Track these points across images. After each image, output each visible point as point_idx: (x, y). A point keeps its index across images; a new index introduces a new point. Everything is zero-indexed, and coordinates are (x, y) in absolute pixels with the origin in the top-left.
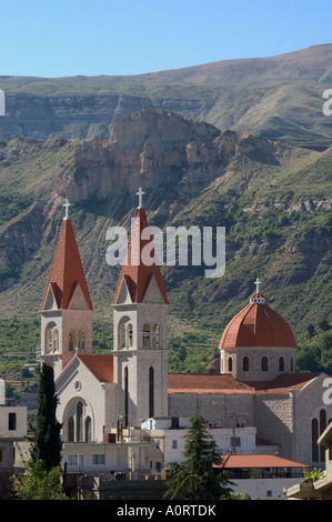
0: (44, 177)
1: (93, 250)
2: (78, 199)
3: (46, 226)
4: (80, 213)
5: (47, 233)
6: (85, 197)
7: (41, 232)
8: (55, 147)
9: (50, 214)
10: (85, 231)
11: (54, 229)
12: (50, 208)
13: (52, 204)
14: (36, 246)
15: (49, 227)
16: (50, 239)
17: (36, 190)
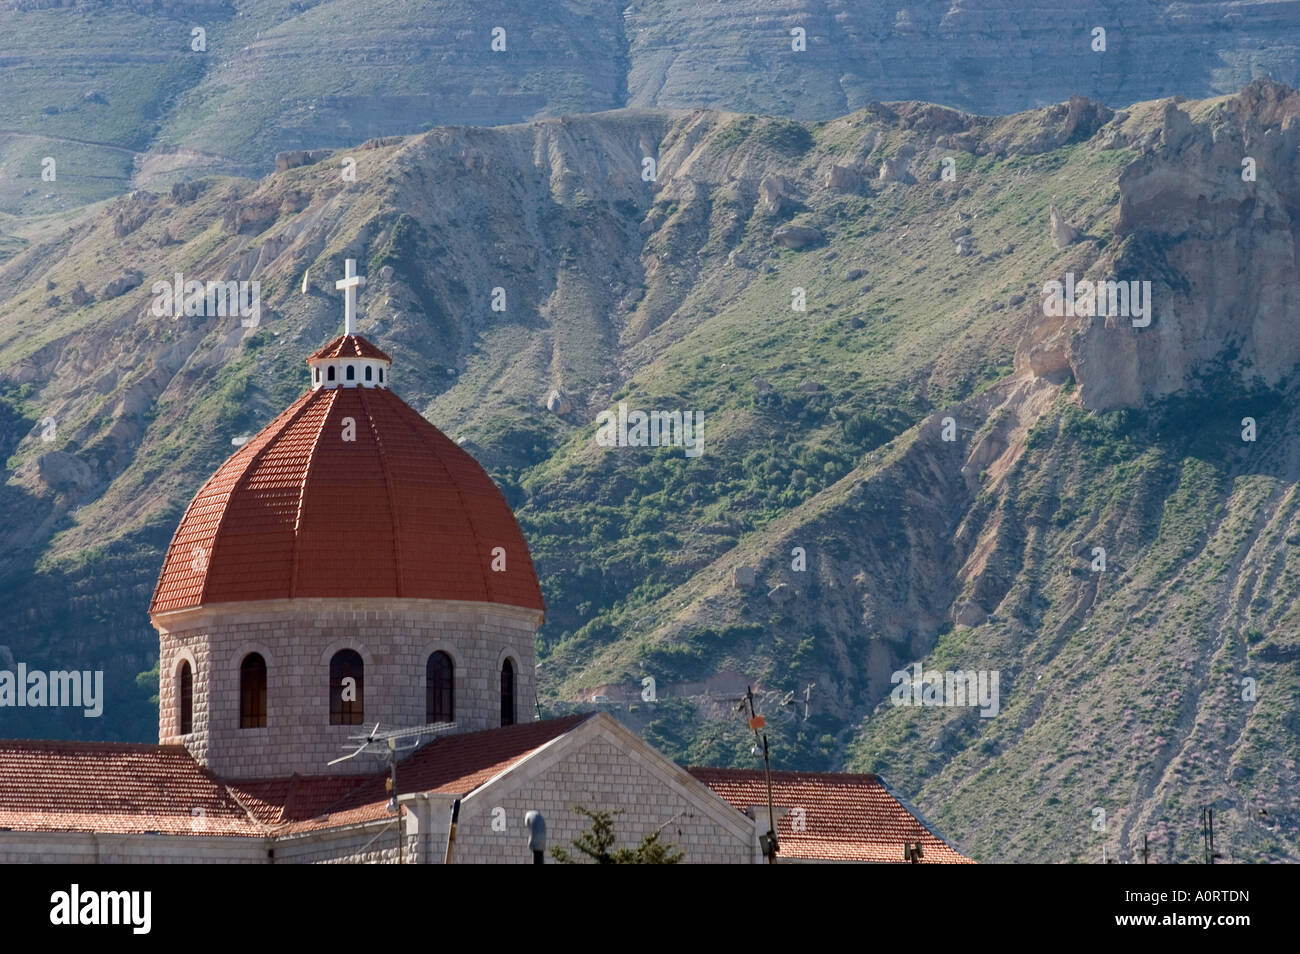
0: (987, 293)
1: (1206, 644)
2: (1134, 394)
3: (975, 530)
4: (1147, 460)
5: (976, 566)
6: (1172, 382)
7: (949, 556)
8: (1047, 143)
9: (998, 471)
10: (1169, 549)
11: (1012, 542)
12: (997, 442)
13: (1008, 421)
14: (924, 626)
15: (990, 536)
16: (991, 592)
17: (945, 360)
